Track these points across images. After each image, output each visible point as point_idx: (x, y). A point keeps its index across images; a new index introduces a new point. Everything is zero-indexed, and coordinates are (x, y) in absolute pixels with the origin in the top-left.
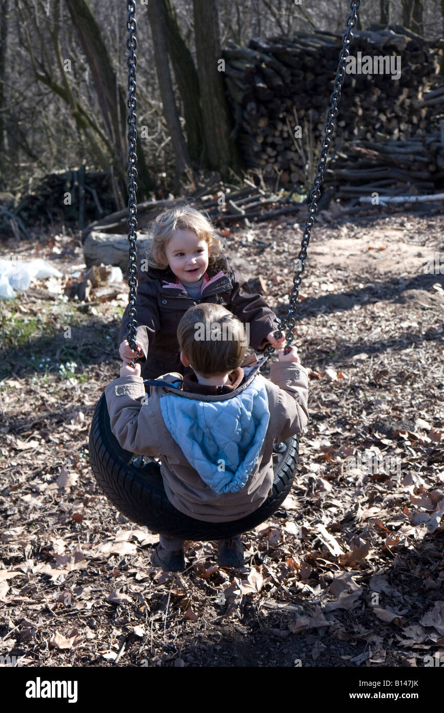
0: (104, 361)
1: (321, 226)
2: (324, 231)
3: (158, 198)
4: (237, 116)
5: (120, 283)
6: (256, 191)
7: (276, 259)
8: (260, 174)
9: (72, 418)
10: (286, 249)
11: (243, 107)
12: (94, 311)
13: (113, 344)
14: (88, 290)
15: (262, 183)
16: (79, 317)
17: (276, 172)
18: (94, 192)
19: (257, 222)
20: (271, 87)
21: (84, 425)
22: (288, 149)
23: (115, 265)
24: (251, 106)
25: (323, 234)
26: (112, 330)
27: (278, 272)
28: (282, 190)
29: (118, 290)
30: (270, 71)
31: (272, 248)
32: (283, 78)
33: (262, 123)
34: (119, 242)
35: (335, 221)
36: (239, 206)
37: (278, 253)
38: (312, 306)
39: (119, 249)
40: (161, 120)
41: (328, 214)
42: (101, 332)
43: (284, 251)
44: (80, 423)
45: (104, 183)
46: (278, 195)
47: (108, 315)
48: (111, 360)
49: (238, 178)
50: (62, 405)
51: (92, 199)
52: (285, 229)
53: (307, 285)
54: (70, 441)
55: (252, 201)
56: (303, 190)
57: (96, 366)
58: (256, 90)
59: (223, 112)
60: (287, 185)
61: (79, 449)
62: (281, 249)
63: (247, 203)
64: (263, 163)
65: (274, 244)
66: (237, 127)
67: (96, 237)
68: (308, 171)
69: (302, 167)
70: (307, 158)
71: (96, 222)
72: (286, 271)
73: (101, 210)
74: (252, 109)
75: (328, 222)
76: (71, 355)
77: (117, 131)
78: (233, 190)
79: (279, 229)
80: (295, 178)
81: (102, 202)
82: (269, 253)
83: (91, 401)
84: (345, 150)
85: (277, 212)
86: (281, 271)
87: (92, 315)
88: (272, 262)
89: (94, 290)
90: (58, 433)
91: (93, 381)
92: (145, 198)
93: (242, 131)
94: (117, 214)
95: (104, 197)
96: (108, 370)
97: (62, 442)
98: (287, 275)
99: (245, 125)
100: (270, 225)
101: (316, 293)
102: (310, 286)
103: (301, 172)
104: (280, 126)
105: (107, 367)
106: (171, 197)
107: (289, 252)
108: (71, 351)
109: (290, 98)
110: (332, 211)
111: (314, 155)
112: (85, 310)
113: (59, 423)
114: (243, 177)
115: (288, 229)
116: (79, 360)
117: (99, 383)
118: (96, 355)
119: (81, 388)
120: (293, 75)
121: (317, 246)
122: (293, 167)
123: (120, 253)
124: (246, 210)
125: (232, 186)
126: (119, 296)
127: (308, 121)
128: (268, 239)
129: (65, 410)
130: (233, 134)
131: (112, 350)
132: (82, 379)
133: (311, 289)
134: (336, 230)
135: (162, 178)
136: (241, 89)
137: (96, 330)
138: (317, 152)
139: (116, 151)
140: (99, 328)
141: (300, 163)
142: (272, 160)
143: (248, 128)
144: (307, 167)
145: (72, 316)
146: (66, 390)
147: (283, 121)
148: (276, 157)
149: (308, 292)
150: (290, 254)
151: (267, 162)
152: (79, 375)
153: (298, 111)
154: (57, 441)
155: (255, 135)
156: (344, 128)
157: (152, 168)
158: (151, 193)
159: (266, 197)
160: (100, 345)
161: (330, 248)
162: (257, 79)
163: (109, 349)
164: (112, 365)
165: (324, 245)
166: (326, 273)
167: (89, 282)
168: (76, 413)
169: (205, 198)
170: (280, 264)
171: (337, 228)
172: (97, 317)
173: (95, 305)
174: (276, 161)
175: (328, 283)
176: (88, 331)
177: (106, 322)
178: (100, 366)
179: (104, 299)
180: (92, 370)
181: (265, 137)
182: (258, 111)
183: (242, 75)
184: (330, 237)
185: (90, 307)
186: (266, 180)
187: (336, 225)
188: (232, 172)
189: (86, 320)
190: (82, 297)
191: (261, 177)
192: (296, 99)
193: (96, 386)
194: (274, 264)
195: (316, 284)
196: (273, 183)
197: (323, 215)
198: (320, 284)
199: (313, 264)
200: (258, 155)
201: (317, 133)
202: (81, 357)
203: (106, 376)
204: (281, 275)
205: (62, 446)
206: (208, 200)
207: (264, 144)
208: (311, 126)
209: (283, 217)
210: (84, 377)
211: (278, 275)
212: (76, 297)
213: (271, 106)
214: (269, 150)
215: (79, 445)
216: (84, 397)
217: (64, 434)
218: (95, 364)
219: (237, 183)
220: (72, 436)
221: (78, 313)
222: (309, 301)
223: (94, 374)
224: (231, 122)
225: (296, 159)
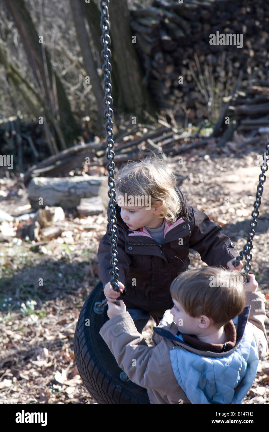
0: (59, 296)
1: (228, 156)
2: (231, 160)
3: (86, 142)
4: (147, 65)
5: (62, 222)
6: (170, 130)
7: (194, 189)
8: (171, 114)
9: (38, 354)
10: (202, 180)
11: (152, 57)
12: (44, 249)
13: (65, 280)
14: (36, 231)
15: (173, 122)
16: (32, 257)
17: (183, 110)
18: (30, 139)
19: (173, 156)
20: (174, 39)
21: (49, 361)
22: (192, 90)
23: (57, 205)
24: (159, 56)
25: (231, 164)
26: (62, 267)
27: (198, 201)
28: (190, 125)
29: (62, 228)
30: (173, 26)
31: (189, 180)
32: (184, 30)
33: (169, 70)
34: (59, 185)
35: (240, 151)
36: (156, 143)
37: (195, 184)
38: (233, 231)
39: (58, 191)
40: (81, 73)
41: (233, 145)
42: (53, 270)
43: (200, 182)
44: (45, 358)
45: (38, 130)
46: (187, 131)
47: (56, 252)
48: (65, 294)
49: (152, 119)
50: (27, 341)
51: (28, 145)
52: (197, 161)
53: (224, 211)
54: (39, 377)
55: (167, 138)
56: (208, 124)
57: (52, 302)
58: (162, 42)
59: (135, 63)
60: (194, 121)
61: (48, 385)
62: (197, 180)
63: (163, 140)
64: (172, 103)
65: (191, 175)
66: (147, 74)
67: (39, 182)
68: (211, 107)
69: (205, 104)
70: (209, 96)
71: (34, 167)
72: (204, 200)
73: (36, 154)
74: (159, 59)
75: (234, 152)
76: (29, 292)
77: (45, 85)
78: (149, 130)
79: (192, 162)
80: (200, 114)
81: (37, 147)
82: (187, 184)
83: (52, 335)
84: (243, 89)
85: (189, 146)
86: (200, 200)
87: (42, 254)
88: (191, 192)
89: (42, 230)
90: (28, 370)
91: (51, 316)
92: (75, 142)
93: (152, 78)
94: (53, 158)
95: (39, 142)
96: (63, 305)
97: (31, 379)
98: (205, 204)
99: (154, 72)
100: (185, 158)
101: (233, 219)
102: (227, 212)
103: (205, 108)
104: (184, 71)
105: (62, 302)
106: (97, 140)
107: (204, 182)
108: (29, 289)
109: (192, 46)
110: (236, 142)
111: (215, 93)
112: (36, 250)
113: (27, 360)
114: (157, 119)
115: (200, 161)
116: (36, 297)
117: (56, 317)
118: (51, 291)
119: (41, 323)
120: (192, 27)
121: (228, 175)
122: (198, 105)
123: (60, 194)
124: (163, 147)
125: (149, 126)
126: (63, 234)
127: (208, 65)
128: (184, 172)
129: (30, 346)
130: (145, 81)
131: (64, 285)
132: (41, 314)
133: (228, 215)
134: (242, 160)
135: (86, 122)
136: (148, 43)
137: (49, 269)
138: (217, 91)
139: (45, 102)
140: (52, 266)
141: (203, 101)
142: (180, 100)
143: (157, 75)
144: (210, 104)
145: (26, 257)
146: (29, 326)
147: (187, 66)
148: (183, 98)
149: (226, 218)
150: (206, 184)
151: (175, 102)
152: (38, 311)
153: (199, 57)
154: (27, 378)
155: (164, 80)
156: (239, 68)
157: (77, 114)
158: (81, 138)
159: (179, 134)
160: (54, 282)
161: (240, 176)
162: (162, 32)
163: (61, 284)
164: (66, 300)
165: (234, 174)
166: (239, 199)
167: (37, 224)
168: (41, 349)
169: (126, 138)
170: (198, 194)
171: (242, 157)
172: (47, 255)
173: (45, 245)
174: (183, 101)
175: (243, 209)
176: (42, 270)
177: (56, 260)
178: (55, 301)
179: (50, 238)
180: (49, 306)
181: (173, 81)
182: (165, 59)
183: (149, 31)
184: (238, 166)
185: (40, 247)
186: (176, 117)
187: (241, 155)
188: (147, 114)
189: (38, 259)
190: (33, 238)
191: (172, 116)
192: (196, 47)
193: (54, 320)
194: (193, 194)
195: (232, 210)
196: (182, 120)
197: (229, 146)
198: (235, 210)
199: (226, 191)
200: (167, 97)
201: (216, 75)
202: (38, 294)
203: (61, 310)
204: (200, 204)
205: (32, 382)
206: (129, 141)
207: (172, 88)
208: (211, 69)
209: (195, 151)
210: (43, 312)
211: (197, 204)
212: (27, 238)
213: (176, 54)
214: (177, 92)
215: (48, 382)
216: (45, 332)
217: (32, 370)
218: (51, 300)
219: (151, 123)
220: (40, 372)
221: (31, 253)
222: (228, 227)
223: (51, 309)
224: (142, 70)
225: (200, 97)
